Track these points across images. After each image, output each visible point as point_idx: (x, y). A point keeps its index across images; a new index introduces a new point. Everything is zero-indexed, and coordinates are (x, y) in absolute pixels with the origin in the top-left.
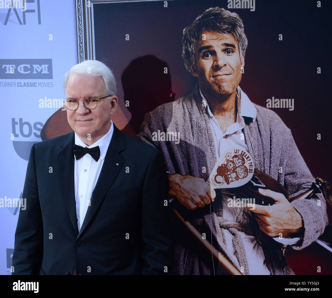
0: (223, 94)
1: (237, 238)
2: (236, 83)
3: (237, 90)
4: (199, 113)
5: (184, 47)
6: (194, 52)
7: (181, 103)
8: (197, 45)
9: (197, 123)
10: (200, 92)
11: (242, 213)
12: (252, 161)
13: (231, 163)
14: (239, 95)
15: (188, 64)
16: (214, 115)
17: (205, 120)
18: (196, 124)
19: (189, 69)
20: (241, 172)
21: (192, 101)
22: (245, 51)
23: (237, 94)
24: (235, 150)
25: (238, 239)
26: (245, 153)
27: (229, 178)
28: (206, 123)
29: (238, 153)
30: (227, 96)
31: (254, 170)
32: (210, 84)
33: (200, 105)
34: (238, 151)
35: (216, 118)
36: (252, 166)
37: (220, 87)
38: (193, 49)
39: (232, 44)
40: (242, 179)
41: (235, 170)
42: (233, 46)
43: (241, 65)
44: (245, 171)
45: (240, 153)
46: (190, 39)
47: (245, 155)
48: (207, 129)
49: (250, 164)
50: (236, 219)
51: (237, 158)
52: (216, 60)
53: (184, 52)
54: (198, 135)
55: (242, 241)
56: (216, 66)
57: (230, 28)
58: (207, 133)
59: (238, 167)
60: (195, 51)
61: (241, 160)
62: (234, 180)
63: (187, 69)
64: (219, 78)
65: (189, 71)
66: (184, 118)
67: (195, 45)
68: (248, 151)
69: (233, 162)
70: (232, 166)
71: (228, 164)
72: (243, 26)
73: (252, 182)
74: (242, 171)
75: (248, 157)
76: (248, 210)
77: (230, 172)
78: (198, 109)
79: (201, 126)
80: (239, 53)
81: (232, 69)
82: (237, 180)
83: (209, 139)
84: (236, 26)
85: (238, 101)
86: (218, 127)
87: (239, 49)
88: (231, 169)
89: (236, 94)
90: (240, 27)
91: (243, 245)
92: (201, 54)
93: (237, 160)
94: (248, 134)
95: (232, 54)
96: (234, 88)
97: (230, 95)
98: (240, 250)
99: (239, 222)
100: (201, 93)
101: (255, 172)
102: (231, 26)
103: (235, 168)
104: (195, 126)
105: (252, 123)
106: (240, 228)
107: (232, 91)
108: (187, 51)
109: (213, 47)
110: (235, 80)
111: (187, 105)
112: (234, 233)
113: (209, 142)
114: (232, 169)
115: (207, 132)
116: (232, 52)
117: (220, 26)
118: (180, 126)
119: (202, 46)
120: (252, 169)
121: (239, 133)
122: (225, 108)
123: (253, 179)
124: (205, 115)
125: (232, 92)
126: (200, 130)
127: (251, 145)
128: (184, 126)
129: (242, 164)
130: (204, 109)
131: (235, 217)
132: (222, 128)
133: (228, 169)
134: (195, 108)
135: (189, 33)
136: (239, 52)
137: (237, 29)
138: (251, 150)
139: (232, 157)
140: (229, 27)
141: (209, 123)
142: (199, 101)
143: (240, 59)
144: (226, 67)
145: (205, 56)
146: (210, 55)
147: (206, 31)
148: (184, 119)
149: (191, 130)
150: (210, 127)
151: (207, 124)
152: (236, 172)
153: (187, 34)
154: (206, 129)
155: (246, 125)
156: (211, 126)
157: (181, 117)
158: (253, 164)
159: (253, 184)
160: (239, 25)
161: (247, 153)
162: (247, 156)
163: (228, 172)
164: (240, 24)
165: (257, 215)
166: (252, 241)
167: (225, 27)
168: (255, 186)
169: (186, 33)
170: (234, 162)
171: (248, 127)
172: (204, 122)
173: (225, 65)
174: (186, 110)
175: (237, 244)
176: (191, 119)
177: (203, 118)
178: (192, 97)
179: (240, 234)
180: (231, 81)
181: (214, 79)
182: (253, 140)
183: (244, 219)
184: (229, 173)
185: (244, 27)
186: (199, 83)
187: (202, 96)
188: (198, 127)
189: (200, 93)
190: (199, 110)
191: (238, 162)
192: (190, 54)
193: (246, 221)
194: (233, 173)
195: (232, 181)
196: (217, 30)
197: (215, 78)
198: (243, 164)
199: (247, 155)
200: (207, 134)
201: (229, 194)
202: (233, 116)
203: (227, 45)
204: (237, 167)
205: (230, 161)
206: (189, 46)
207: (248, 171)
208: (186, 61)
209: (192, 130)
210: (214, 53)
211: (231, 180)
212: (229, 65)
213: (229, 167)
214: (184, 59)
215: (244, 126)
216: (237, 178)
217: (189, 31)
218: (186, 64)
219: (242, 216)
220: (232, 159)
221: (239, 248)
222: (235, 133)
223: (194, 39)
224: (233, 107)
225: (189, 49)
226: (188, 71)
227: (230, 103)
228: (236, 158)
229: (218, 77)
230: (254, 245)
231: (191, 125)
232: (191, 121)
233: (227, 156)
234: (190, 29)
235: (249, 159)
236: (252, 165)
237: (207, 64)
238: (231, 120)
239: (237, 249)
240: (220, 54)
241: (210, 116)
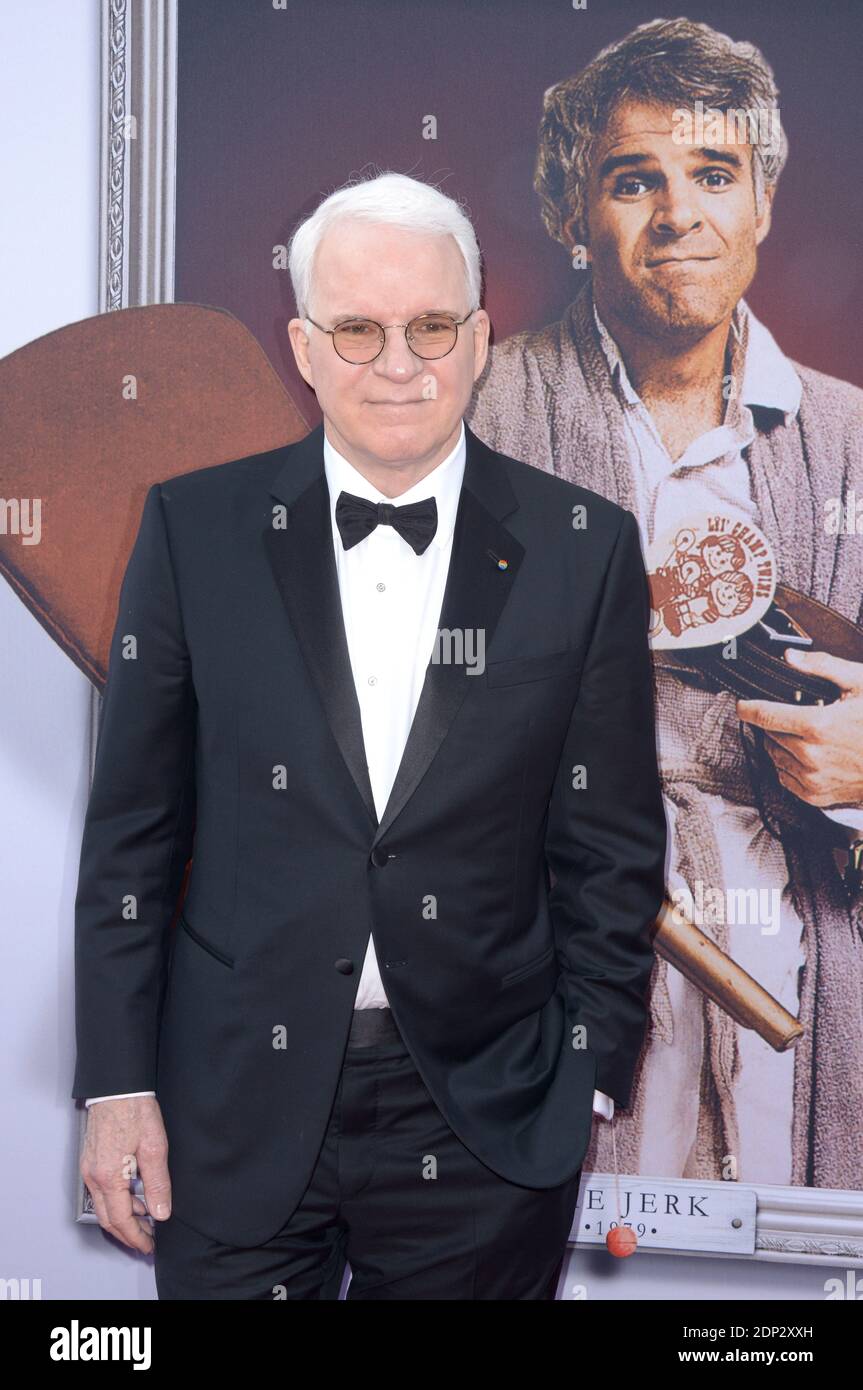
0: (681, 326)
1: (693, 817)
2: (735, 291)
3: (735, 315)
4: (585, 391)
5: (542, 155)
6: (581, 173)
7: (518, 354)
8: (594, 148)
9: (573, 424)
10: (596, 314)
11: (719, 731)
12: (770, 557)
13: (693, 565)
14: (742, 331)
15: (556, 213)
16: (641, 397)
17: (607, 415)
18: (569, 426)
19: (557, 232)
20: (727, 595)
21: (562, 346)
22: (774, 181)
23: (734, 326)
24: (710, 520)
25: (697, 819)
26: (747, 529)
27: (682, 614)
28: (608, 426)
29: (722, 530)
30: (697, 333)
31: (777, 590)
32: (637, 288)
33: (591, 363)
34: (720, 523)
35: (648, 409)
36: (770, 574)
37: (671, 300)
38: (579, 161)
39: (728, 154)
40: (728, 617)
41: (707, 589)
42: (734, 161)
43: (758, 227)
44: (741, 592)
45: (728, 530)
46: (567, 126)
47: (746, 536)
48: (612, 448)
49: (763, 568)
50: (694, 752)
51: (717, 548)
52: (663, 206)
53: (541, 171)
54: (576, 466)
55: (713, 825)
56: (661, 226)
57: (725, 96)
58: (609, 461)
59: (720, 576)
60: (586, 171)
61: (731, 555)
62: (701, 620)
63: (551, 233)
64: (672, 268)
65: (559, 240)
66: (525, 404)
67: (587, 148)
68: (760, 525)
69: (700, 561)
70: (697, 573)
71: (681, 566)
72: (773, 90)
73: (765, 627)
74: (731, 592)
75: (759, 544)
76: (742, 722)
77: (686, 594)
78: (582, 377)
79: (590, 435)
80: (751, 185)
81: (724, 240)
82: (709, 621)
83: (617, 481)
84: (750, 91)
85: (735, 351)
86: (654, 438)
87: (753, 170)
88: (692, 585)
89: (731, 328)
90: (765, 93)
91: (714, 838)
92: (609, 182)
93: (715, 552)
94: (764, 467)
95: (726, 187)
96: (724, 307)
97: (710, 329)
98: (701, 856)
99: (705, 763)
100: (598, 321)
101: (779, 593)
102: (729, 90)
103: (706, 581)
104: (568, 435)
105: (780, 427)
106: (706, 782)
107: (716, 318)
108: (554, 169)
109: (655, 158)
110: (731, 278)
111: (542, 360)
112: (686, 797)
113: (615, 491)
114: (696, 584)
115: (609, 456)
116: (728, 181)
117: (687, 86)
118: (508, 433)
119: (616, 152)
120: (769, 586)
121: (731, 462)
122: (687, 376)
123: (771, 617)
124: (610, 397)
125: (715, 322)
126: (584, 450)
127: (773, 502)
128: (523, 434)
129: (732, 569)
130: (604, 375)
131: (694, 748)
132: (669, 443)
133: (681, 586)
134: (572, 370)
135: (566, 105)
136: (754, 182)
137: (752, 99)
138: (769, 521)
139: (697, 544)
140: (723, 93)
141: (621, 424)
142: (589, 346)
143: (756, 208)
144: (700, 234)
145: (624, 190)
146: (642, 188)
147: (635, 102)
148: (526, 410)
149: (550, 450)
150: (623, 437)
151: (613, 427)
152: (709, 595)
153: (558, 107)
154: (608, 447)
155: (760, 436)
156: (628, 438)
157: (513, 403)
158: (774, 567)
159: (769, 635)
160: (759, 87)
161: (754, 529)
162: (752, 542)
163: (680, 594)
164: (763, 85)
165: (772, 737)
166: (748, 823)
167: (707, 91)
168: (774, 641)
169: (556, 102)
170: (704, 561)
171: (768, 441)
172: (603, 423)
173: (697, 225)
174: (537, 379)
175: (691, 834)
176: (554, 410)
177: (601, 407)
178: (563, 334)
179: (704, 802)
180: (715, 281)
181: (654, 273)
182: (778, 486)
183: (726, 750)
184: (682, 598)
185: (778, 97)
186: (594, 284)
187: (602, 329)
188: (578, 438)
189: (594, 320)
190: (586, 379)
191: (718, 560)
192: (567, 179)
193: (733, 757)
194: (697, 596)
195: (693, 625)
196: (678, 100)
197: (655, 269)
198: (737, 567)
199: (753, 536)
200: (610, 465)
201: (676, 668)
202: (712, 404)
203: (710, 154)
204: (715, 579)
205: (691, 556)
206: (562, 152)
207: (755, 591)
208: (547, 204)
209: (554, 449)
210: (657, 181)
211: (689, 622)
212: (713, 227)
213: (685, 576)
214: (541, 194)
215: (750, 436)
216: (711, 615)
217: (568, 96)
218: (547, 215)
219: (720, 742)
220: (700, 550)
221: (699, 849)
222: (716, 462)
223: (585, 128)
224: (715, 373)
225: (564, 160)
226: (557, 242)
227: (707, 357)
228: (712, 548)
229: (669, 267)
230: (754, 836)
231: (552, 429)
232: (552, 416)
233: (680, 540)
234: (571, 88)
235: (760, 550)
236: (770, 570)
237: (631, 217)
238: (706, 417)
239: (691, 853)
240: (681, 186)
241: (627, 402)
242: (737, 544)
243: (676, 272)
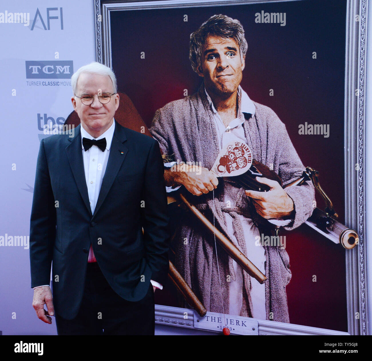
0: (225, 92)
1: (236, 221)
2: (238, 83)
3: (238, 89)
4: (204, 110)
5: (191, 50)
6: (200, 55)
7: (188, 101)
8: (203, 48)
9: (202, 118)
10: (205, 90)
11: (241, 198)
12: (250, 152)
13: (232, 154)
14: (240, 93)
15: (195, 65)
16: (217, 111)
17: (210, 116)
18: (201, 119)
19: (195, 70)
20: (241, 162)
21: (198, 99)
22: (245, 54)
23: (238, 92)
24: (235, 143)
25: (237, 221)
26: (244, 145)
27: (230, 167)
28: (210, 119)
29: (239, 145)
30: (229, 94)
31: (253, 161)
32: (214, 83)
33: (205, 103)
34: (238, 143)
35: (219, 114)
36: (251, 157)
37: (223, 86)
38: (199, 52)
39: (234, 48)
40: (241, 168)
41: (236, 161)
42: (235, 49)
43: (242, 66)
44: (244, 162)
45: (240, 145)
46: (196, 43)
47: (244, 147)
48: (211, 124)
49: (249, 155)
50: (236, 204)
51: (238, 150)
52: (219, 62)
53: (191, 55)
54: (203, 129)
55: (241, 223)
56: (219, 67)
57: (232, 33)
58: (211, 127)
59: (239, 157)
60: (201, 54)
61: (241, 152)
62: (235, 169)
63: (194, 70)
64: (222, 78)
65: (196, 72)
66: (191, 114)
67: (201, 48)
68: (247, 144)
69: (234, 153)
70: (233, 156)
71: (229, 155)
72: (243, 31)
73: (250, 171)
74: (242, 162)
75: (248, 149)
76: (246, 196)
77: (231, 162)
78: (203, 106)
79: (206, 121)
80: (240, 56)
81: (234, 70)
82: (237, 169)
83: (213, 133)
84: (238, 32)
85: (238, 98)
86: (221, 121)
87: (240, 52)
88: (232, 160)
89: (237, 93)
90: (241, 32)
91: (242, 227)
92: (206, 57)
93: (237, 151)
94: (247, 129)
95: (234, 56)
96: (235, 87)
97: (232, 93)
98: (239, 231)
99: (238, 207)
100: (206, 92)
101: (253, 162)
102: (233, 32)
103: (236, 159)
104: (201, 121)
105: (251, 118)
106: (239, 212)
107: (233, 90)
108: (193, 53)
109: (217, 50)
110: (236, 80)
111: (194, 102)
112: (234, 216)
113: (213, 135)
114: (233, 160)
115: (211, 126)
116: (234, 55)
117: (223, 31)
118: (187, 121)
119: (207, 49)
120: (251, 160)
121: (240, 128)
122: (228, 105)
123: (252, 168)
124: (210, 111)
125: (233, 91)
126: (205, 125)
127: (250, 138)
128: (191, 121)
129: (242, 156)
130: (208, 106)
131: (235, 203)
132: (225, 123)
133: (229, 160)
134: (201, 105)
135: (195, 38)
136: (240, 55)
137: (238, 34)
138: (250, 143)
139: (233, 149)
140: (231, 33)
141: (213, 118)
142: (204, 98)
143: (241, 62)
144: (228, 69)
146: (214, 58)
147: (211, 36)
148: (191, 115)
149: (197, 125)
150: (214, 122)
151: (211, 119)
152: (236, 162)
153: (193, 38)
154: (210, 124)
155: (246, 120)
156: (215, 121)
157: (188, 113)
158: (251, 155)
160: (240, 30)
161: (246, 145)
162: (246, 148)
163: (230, 162)
164: (241, 30)
165: (254, 200)
166: (250, 223)
167: (228, 32)
169: (193, 37)
170: (235, 154)
171: (248, 122)
172: (209, 118)
173: (228, 66)
174: (193, 107)
175: (236, 225)
176: (197, 115)
177: (208, 114)
178: (198, 96)
179: (239, 217)
180: (233, 81)
181: (218, 79)
182: (251, 134)
183: (243, 203)
184: (230, 163)
185: (244, 33)
186: (205, 82)
187: (207, 94)
188: (203, 122)
189: (205, 92)
190: (204, 107)
191: (238, 153)
192: (197, 56)
193: (245, 205)
194: (234, 163)
195: (233, 170)
196: (221, 35)
197: (218, 78)
198: (243, 155)
199: (246, 147)
200: (211, 129)
201: (230, 181)
202: (234, 112)
203: (229, 48)
204: (238, 158)
205: (232, 152)
206: (195, 50)
207: (247, 161)
208: (193, 63)
209: (198, 125)
210: (217, 56)
211: (232, 170)
212: (231, 66)
213: (230, 157)
214: (191, 60)
215: (244, 121)
216: (237, 167)
217: (195, 36)
218: (192, 65)
219: (242, 201)
220: (233, 151)
221: (238, 229)
222: (236, 127)
223: (200, 43)
224: (234, 104)
225: (196, 52)
226: (195, 72)
227: (232, 101)
228: (237, 150)
229: (222, 77)
230: (251, 226)
231: (197, 120)
232: (197, 116)
233: (229, 148)
234: (196, 33)
235: (248, 151)
236: (251, 156)
237: (212, 65)
238: (233, 116)
239: (236, 230)
240: (223, 56)
241: (214, 112)
242: (242, 149)
243: (223, 79)
